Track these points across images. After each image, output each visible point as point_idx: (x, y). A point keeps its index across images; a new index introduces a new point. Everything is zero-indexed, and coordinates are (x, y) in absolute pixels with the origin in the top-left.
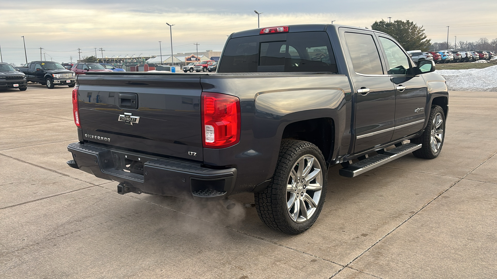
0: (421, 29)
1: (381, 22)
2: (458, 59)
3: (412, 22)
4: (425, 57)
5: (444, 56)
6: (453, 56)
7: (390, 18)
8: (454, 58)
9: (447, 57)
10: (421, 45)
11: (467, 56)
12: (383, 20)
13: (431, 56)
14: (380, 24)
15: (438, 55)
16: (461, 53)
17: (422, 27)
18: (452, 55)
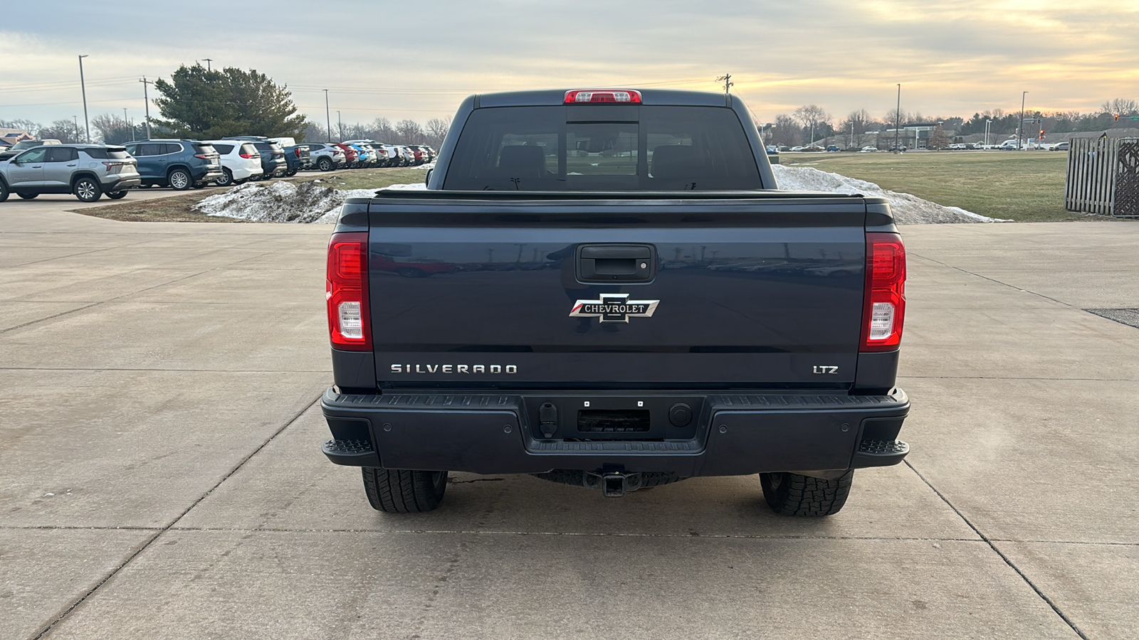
0: (283, 92)
1: (194, 69)
2: (384, 160)
3: (264, 75)
4: (330, 154)
5: (362, 152)
6: (375, 155)
7: (209, 60)
8: (377, 159)
9: (368, 155)
10: (287, 128)
11: (397, 154)
12: (198, 64)
13: (342, 152)
14: (192, 74)
15: (352, 151)
16: (388, 149)
17: (285, 88)
18: (374, 150)
